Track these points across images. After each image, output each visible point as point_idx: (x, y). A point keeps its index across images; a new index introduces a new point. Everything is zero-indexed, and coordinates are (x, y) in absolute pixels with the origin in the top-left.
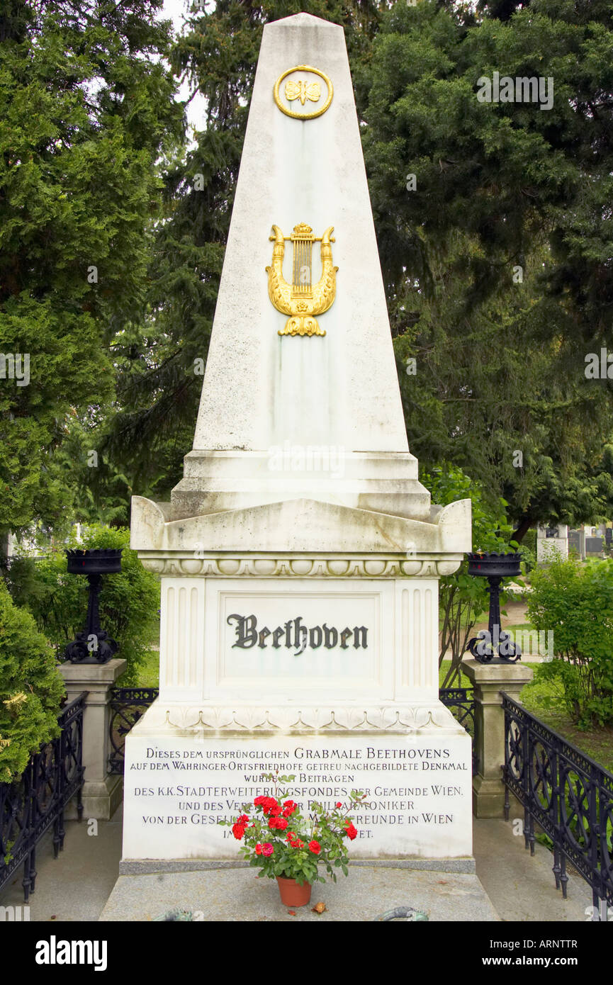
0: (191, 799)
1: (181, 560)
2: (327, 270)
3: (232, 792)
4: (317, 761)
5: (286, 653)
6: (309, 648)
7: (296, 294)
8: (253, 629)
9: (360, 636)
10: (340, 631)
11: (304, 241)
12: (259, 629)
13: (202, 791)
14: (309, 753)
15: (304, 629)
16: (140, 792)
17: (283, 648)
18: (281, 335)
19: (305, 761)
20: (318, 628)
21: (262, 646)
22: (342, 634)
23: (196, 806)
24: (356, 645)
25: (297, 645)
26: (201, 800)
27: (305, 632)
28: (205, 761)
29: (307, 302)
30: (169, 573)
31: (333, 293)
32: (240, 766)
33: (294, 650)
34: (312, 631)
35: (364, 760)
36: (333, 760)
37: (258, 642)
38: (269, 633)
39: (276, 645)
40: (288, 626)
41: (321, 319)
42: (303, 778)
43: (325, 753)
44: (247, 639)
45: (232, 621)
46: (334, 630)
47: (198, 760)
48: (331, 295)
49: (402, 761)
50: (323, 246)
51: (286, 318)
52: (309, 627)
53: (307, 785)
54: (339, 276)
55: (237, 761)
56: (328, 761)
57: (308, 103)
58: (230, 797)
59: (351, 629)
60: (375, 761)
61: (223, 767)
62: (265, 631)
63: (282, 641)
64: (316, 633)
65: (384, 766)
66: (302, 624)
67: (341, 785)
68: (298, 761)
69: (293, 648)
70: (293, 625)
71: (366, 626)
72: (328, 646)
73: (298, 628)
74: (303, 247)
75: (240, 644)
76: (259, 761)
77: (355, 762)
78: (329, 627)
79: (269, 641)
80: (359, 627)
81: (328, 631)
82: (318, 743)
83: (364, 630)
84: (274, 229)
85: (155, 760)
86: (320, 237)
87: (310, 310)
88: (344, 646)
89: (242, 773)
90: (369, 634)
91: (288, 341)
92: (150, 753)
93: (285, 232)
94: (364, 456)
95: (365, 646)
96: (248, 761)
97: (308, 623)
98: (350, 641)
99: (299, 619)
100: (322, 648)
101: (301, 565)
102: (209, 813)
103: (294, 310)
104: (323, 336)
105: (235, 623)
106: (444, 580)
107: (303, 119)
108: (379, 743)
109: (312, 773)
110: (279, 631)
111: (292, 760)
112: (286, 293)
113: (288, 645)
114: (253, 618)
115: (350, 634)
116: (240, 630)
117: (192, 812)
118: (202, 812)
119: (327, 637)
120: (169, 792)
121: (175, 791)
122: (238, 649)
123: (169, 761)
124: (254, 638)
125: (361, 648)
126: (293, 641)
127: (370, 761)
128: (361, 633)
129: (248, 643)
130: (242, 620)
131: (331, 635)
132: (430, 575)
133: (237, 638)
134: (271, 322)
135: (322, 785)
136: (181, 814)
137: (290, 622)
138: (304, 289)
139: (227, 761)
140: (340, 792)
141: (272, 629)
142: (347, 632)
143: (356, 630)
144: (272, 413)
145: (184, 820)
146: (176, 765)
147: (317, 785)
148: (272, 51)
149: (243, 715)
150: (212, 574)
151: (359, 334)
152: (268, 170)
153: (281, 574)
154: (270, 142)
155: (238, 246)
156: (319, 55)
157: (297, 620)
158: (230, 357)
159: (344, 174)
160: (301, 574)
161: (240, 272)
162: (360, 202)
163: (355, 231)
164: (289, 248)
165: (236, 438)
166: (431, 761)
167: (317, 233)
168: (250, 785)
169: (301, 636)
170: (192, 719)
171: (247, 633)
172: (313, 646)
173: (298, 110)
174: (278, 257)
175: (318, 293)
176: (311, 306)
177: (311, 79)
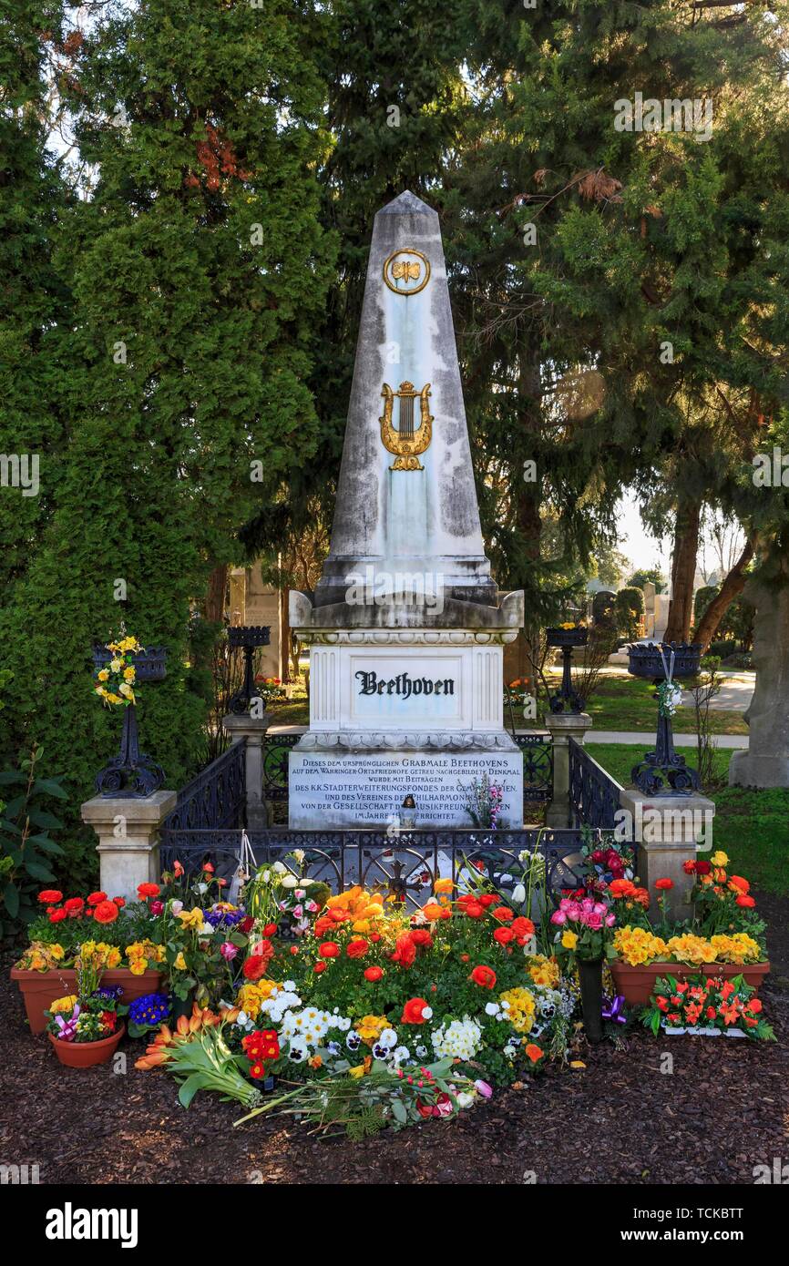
0: (334, 793)
1: (324, 634)
2: (425, 419)
3: (361, 789)
4: (417, 768)
5: (397, 698)
6: (412, 694)
7: (401, 439)
8: (373, 681)
9: (448, 686)
11: (407, 393)
12: (377, 681)
13: (341, 788)
14: (412, 763)
15: (409, 681)
16: (299, 788)
17: (395, 694)
18: (390, 469)
19: (409, 768)
20: (419, 681)
21: (380, 693)
22: (435, 684)
23: (337, 797)
24: (446, 692)
25: (404, 692)
26: (340, 793)
27: (410, 685)
28: (342, 767)
29: (409, 444)
30: (315, 643)
31: (430, 438)
32: (365, 771)
33: (402, 696)
34: (415, 682)
35: (449, 767)
36: (428, 767)
37: (377, 691)
38: (385, 684)
39: (390, 692)
40: (398, 679)
41: (420, 457)
42: (408, 779)
43: (423, 763)
44: (370, 688)
45: (359, 675)
46: (430, 682)
47: (338, 767)
49: (475, 768)
50: (422, 400)
51: (394, 457)
52: (413, 679)
53: (411, 783)
54: (434, 424)
55: (364, 768)
56: (425, 768)
57: (410, 280)
58: (359, 792)
59: (442, 681)
60: (457, 768)
61: (354, 771)
62: (382, 683)
63: (394, 689)
64: (417, 684)
65: (463, 771)
66: (407, 677)
67: (434, 784)
68: (405, 768)
69: (401, 694)
70: (401, 678)
71: (453, 679)
72: (426, 693)
73: (405, 681)
74: (407, 400)
75: (365, 692)
76: (379, 768)
77: (444, 768)
78: (427, 680)
79: (385, 689)
80: (447, 679)
81: (425, 682)
82: (420, 757)
83: (451, 682)
84: (385, 385)
85: (309, 767)
86: (419, 391)
87: (413, 449)
88: (437, 693)
89: (367, 776)
90: (455, 685)
91: (396, 473)
92: (305, 763)
93: (394, 388)
94: (452, 559)
95: (452, 693)
96: (371, 767)
97: (410, 677)
98: (442, 689)
99: (406, 674)
100: (422, 694)
101: (406, 636)
102: (345, 802)
103: (401, 451)
104: (422, 469)
105: (360, 677)
106: (507, 647)
107: (407, 295)
108: (459, 757)
109: (415, 776)
110: (392, 682)
111: (400, 767)
112: (395, 436)
113: (398, 692)
114: (374, 674)
115: (441, 685)
116: (365, 682)
117: (334, 801)
118: (341, 801)
119: (425, 686)
120: (319, 788)
121: (322, 787)
122: (364, 695)
123: (318, 768)
124: (374, 688)
125: (449, 694)
126: (401, 690)
127: (453, 768)
128: (449, 684)
129: (370, 691)
130: (366, 675)
131: (428, 685)
132: (497, 643)
133: (362, 687)
134: (383, 458)
135: (421, 784)
136: (326, 802)
137: (399, 676)
138: (409, 435)
139: (357, 768)
140: (433, 788)
141: (387, 681)
142: (439, 683)
143: (446, 682)
144: (385, 528)
145: (329, 806)
146: (323, 772)
147: (418, 784)
148: (382, 236)
149: (367, 738)
150: (344, 643)
151: (449, 470)
152: (380, 338)
153: (393, 643)
154: (381, 314)
155: (358, 400)
156: (418, 238)
157: (405, 675)
158: (355, 486)
159: (438, 340)
160: (407, 643)
161: (361, 420)
162: (449, 363)
163: (447, 388)
164: (397, 402)
165: (360, 547)
166: (495, 768)
167: (418, 388)
168: (373, 783)
169: (407, 686)
170: (333, 741)
171: (370, 684)
172: (416, 693)
173: (402, 285)
174: (388, 410)
175: (418, 436)
176: (413, 446)
177: (413, 259)
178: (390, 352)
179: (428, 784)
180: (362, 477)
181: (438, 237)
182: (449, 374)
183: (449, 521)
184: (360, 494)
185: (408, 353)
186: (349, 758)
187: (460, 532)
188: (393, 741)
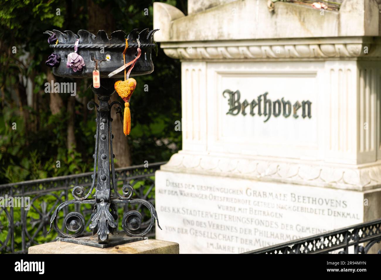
0: (189, 218)
1: (185, 49)
3: (212, 216)
4: (260, 199)
5: (259, 120)
6: (272, 116)
8: (238, 100)
9: (306, 108)
10: (293, 103)
12: (242, 101)
13: (195, 213)
14: (255, 193)
15: (269, 102)
17: (257, 116)
19: (252, 199)
20: (278, 102)
21: (244, 114)
22: (294, 106)
23: (192, 223)
24: (304, 116)
25: (265, 113)
26: (195, 219)
27: (270, 104)
28: (196, 192)
32: (215, 197)
33: (263, 118)
34: (274, 103)
35: (289, 202)
36: (269, 200)
37: (241, 111)
38: (248, 105)
39: (252, 114)
40: (259, 99)
42: (251, 210)
43: (265, 194)
44: (235, 108)
45: (226, 95)
46: (289, 103)
47: (193, 191)
49: (314, 206)
52: (273, 100)
53: (255, 216)
55: (214, 194)
56: (266, 200)
58: (210, 219)
59: (300, 103)
60: (296, 204)
61: (206, 197)
63: (256, 110)
64: (277, 105)
66: (268, 97)
67: (275, 220)
68: (248, 198)
69: (263, 116)
70: (262, 98)
71: (311, 101)
72: (285, 115)
73: (266, 101)
75: (231, 112)
76: (227, 195)
77: (283, 203)
78: (286, 100)
79: (248, 110)
80: (306, 100)
81: (285, 104)
83: (309, 104)
85: (170, 188)
88: (296, 117)
89: (216, 202)
90: (313, 107)
92: (168, 183)
96: (219, 194)
97: (272, 97)
98: (300, 112)
100: (281, 117)
102: (199, 228)
105: (228, 96)
109: (257, 208)
110: (254, 102)
111: (245, 197)
113: (260, 114)
115: (299, 107)
116: (232, 102)
117: (190, 226)
119: (285, 108)
120: (178, 210)
121: (181, 211)
122: (230, 116)
123: (178, 190)
124: (238, 108)
125: (307, 118)
126: (262, 111)
127: (292, 204)
128: (307, 106)
129: (236, 112)
131: (287, 106)
132: (346, 57)
136: (184, 227)
137: (261, 96)
139: (207, 193)
140: (274, 225)
141: (250, 101)
142: (297, 105)
143: (304, 103)
145: (186, 231)
146: (181, 194)
147: (259, 218)
157: (265, 95)
166: (333, 209)
168: (221, 211)
169: (267, 107)
170: (195, 163)
171: (235, 104)
172: (276, 115)
179: (269, 218)
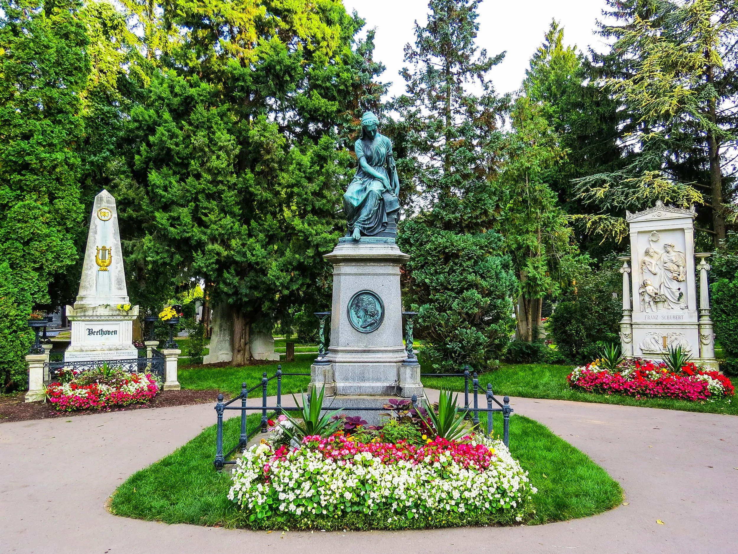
2: (110, 257)
4: (106, 355)
7: (102, 262)
9: (115, 332)
11: (104, 249)
12: (93, 331)
14: (104, 354)
18: (98, 271)
30: (74, 320)
36: (109, 355)
37: (93, 334)
41: (108, 267)
46: (110, 331)
48: (111, 262)
50: (109, 251)
51: (100, 267)
54: (112, 258)
57: (106, 217)
63: (98, 333)
65: (120, 355)
71: (117, 330)
74: (104, 251)
77: (114, 355)
79: (95, 334)
80: (115, 330)
82: (106, 352)
84: (97, 247)
88: (112, 334)
90: (117, 332)
91: (100, 271)
92: (70, 355)
93: (100, 247)
94: (118, 297)
95: (116, 334)
99: (102, 329)
101: (103, 318)
103: (102, 265)
104: (108, 271)
106: (133, 321)
107: (105, 221)
108: (118, 351)
109: (105, 357)
111: (101, 355)
112: (100, 262)
114: (92, 329)
119: (108, 332)
122: (88, 336)
123: (74, 357)
127: (117, 355)
129: (91, 334)
130: (89, 330)
132: (130, 320)
133: (88, 333)
134: (96, 268)
138: (104, 261)
139: (87, 356)
144: (97, 287)
146: (76, 357)
148: (97, 203)
149: (90, 348)
150: (83, 321)
151: (117, 271)
152: (96, 233)
153: (99, 321)
154: (96, 226)
155: (88, 250)
156: (109, 205)
158: (87, 275)
159: (114, 234)
160: (103, 320)
161: (89, 256)
162: (118, 241)
163: (117, 248)
164: (101, 251)
165: (88, 293)
166: (129, 354)
167: (107, 248)
169: (102, 332)
170: (79, 349)
171: (91, 332)
172: (105, 334)
173: (103, 218)
174: (98, 253)
175: (107, 261)
176: (106, 264)
177: (107, 211)
178: (98, 236)
180: (89, 272)
181: (115, 205)
182: (117, 244)
183: (117, 286)
184: (89, 278)
185: (105, 238)
186: (84, 353)
187: (120, 289)
188: (98, 348)
